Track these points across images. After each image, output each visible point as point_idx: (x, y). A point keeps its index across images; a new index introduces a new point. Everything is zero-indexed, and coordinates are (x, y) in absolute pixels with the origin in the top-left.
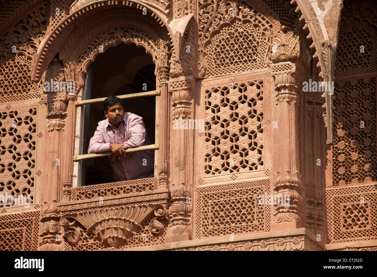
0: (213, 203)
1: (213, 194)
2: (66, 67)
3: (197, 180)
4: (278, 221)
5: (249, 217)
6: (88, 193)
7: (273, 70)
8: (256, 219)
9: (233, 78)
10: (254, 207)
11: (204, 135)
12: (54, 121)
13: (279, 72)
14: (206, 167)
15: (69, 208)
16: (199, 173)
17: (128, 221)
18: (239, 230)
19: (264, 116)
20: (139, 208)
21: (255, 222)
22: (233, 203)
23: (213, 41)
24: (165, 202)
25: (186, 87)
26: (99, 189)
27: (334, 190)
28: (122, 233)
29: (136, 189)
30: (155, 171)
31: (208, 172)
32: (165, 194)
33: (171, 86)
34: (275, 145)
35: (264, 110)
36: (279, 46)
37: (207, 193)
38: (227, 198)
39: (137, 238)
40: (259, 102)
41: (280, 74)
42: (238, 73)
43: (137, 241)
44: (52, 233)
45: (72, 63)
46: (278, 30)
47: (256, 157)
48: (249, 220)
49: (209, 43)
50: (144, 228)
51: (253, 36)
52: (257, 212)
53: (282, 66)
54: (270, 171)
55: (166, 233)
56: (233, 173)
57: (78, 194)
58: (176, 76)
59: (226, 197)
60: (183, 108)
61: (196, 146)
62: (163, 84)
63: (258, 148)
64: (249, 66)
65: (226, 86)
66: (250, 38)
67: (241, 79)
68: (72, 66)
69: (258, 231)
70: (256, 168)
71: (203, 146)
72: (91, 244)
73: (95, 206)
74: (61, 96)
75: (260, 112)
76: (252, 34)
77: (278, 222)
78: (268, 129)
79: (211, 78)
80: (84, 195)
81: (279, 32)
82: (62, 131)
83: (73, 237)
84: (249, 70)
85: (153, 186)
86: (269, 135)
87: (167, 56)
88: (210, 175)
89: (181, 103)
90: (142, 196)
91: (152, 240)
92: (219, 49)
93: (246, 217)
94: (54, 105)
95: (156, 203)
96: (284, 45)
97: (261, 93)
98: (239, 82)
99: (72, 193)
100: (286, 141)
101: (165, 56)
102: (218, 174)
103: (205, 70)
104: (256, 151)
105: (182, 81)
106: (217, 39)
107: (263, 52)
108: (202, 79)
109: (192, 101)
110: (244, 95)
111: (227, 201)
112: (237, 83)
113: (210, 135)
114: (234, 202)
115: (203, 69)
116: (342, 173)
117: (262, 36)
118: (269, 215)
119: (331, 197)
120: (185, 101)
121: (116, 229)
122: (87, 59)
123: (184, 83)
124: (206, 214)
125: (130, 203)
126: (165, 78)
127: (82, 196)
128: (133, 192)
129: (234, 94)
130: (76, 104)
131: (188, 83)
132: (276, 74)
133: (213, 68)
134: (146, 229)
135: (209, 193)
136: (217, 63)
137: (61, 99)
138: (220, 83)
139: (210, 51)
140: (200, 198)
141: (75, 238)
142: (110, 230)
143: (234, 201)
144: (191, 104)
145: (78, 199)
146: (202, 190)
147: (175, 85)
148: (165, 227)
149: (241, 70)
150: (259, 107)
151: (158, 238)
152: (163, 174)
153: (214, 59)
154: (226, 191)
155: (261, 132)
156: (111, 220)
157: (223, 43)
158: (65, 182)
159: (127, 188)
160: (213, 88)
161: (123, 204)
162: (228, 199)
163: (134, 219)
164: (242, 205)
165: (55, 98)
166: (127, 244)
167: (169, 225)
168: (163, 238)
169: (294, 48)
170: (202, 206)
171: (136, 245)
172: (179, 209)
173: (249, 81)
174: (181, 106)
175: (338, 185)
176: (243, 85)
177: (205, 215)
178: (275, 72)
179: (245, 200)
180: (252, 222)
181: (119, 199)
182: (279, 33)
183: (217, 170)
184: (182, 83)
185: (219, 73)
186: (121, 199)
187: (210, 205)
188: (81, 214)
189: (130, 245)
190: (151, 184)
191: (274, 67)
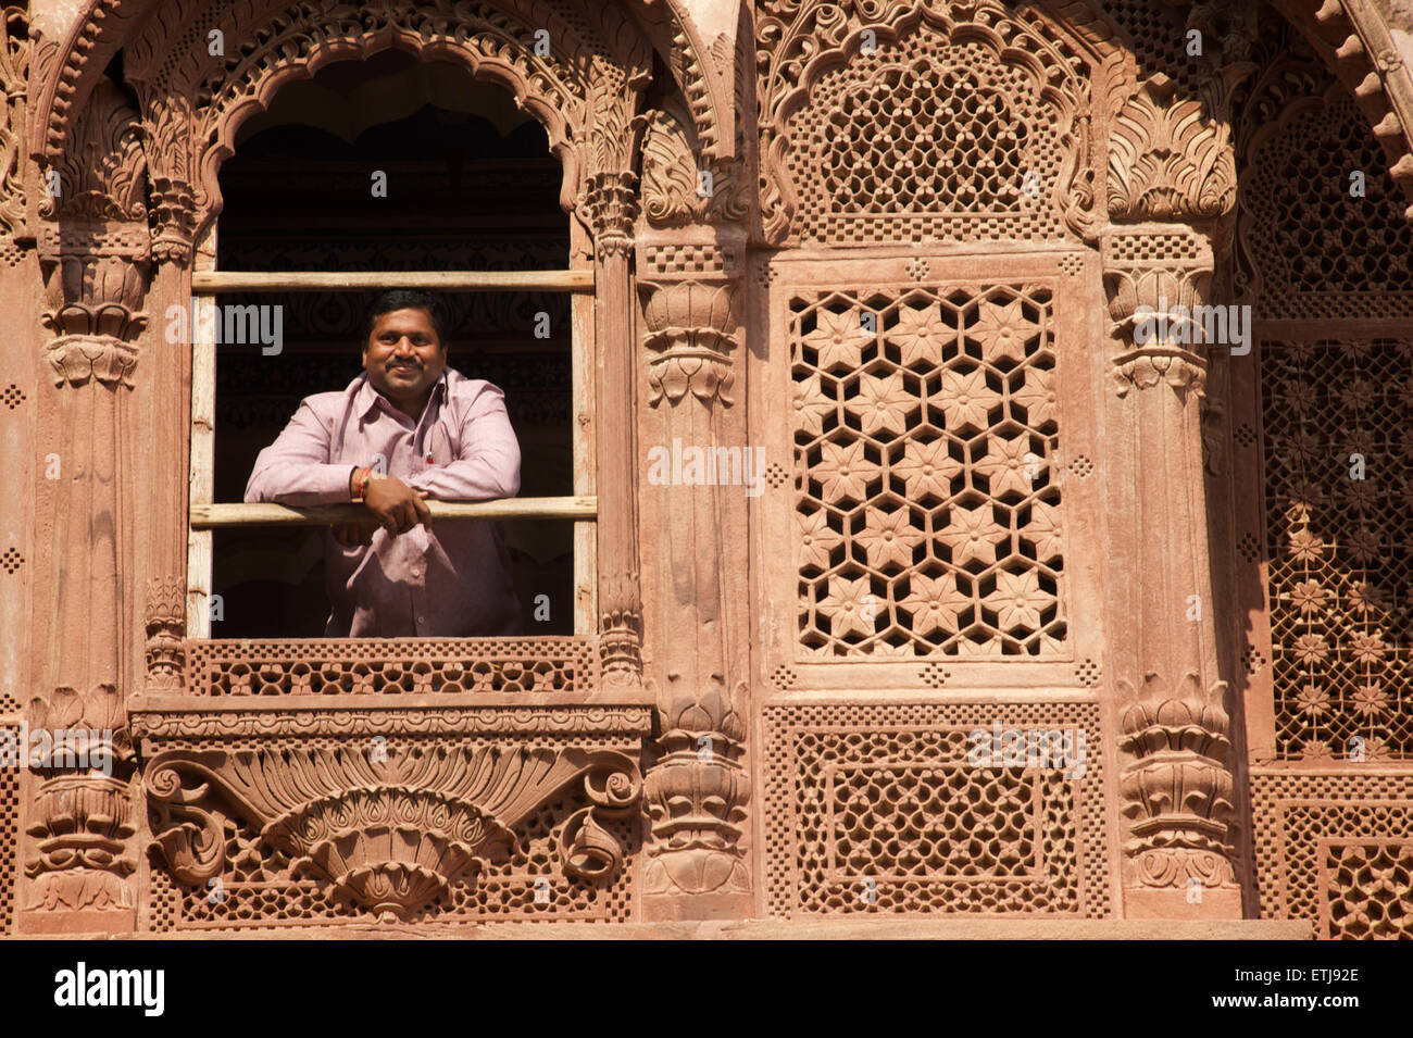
0: (842, 776)
1: (842, 736)
2: (154, 118)
3: (765, 671)
4: (1157, 877)
5: (1010, 849)
6: (265, 668)
7: (1116, 251)
8: (1039, 861)
9: (913, 263)
10: (1030, 810)
11: (790, 482)
12: (93, 344)
13: (1138, 262)
14: (804, 620)
15: (192, 725)
16: (776, 643)
17: (467, 808)
18: (967, 901)
19: (1063, 435)
20: (516, 761)
21: (1039, 874)
22: (935, 782)
23: (817, 95)
24: (637, 745)
25: (720, 274)
26: (318, 658)
27: (1284, 778)
28: (435, 858)
29: (490, 677)
30: (577, 612)
31: (814, 643)
32: (638, 713)
33: (652, 259)
34: (1119, 561)
35: (1059, 410)
36: (1145, 156)
37: (813, 727)
38: (907, 758)
39: (494, 888)
40: (1036, 378)
41: (1144, 270)
42: (938, 246)
43: (494, 899)
44: (95, 827)
45: (178, 102)
46: (1127, 91)
47: (1034, 604)
48: (1010, 862)
49: (800, 101)
50: (526, 848)
51: (999, 99)
52: (1044, 834)
53: (1153, 238)
54: (1100, 666)
55: (629, 880)
56: (930, 657)
57: (218, 669)
58: (676, 220)
59: (901, 753)
60: (706, 362)
61: (756, 527)
62: (616, 246)
63: (1040, 563)
64: (984, 220)
65: (884, 292)
66: (986, 105)
67: (951, 271)
68: (178, 117)
69: (1051, 910)
70: (1034, 649)
71: (788, 528)
72: (275, 892)
73: (310, 730)
74: (125, 239)
75: (1044, 419)
76: (992, 93)
77: (1158, 882)
78: (1084, 493)
79: (812, 248)
80: (246, 678)
81: (1134, 98)
82: (124, 389)
83: (196, 854)
84: (987, 239)
85: (570, 675)
86: (1090, 519)
87: (632, 134)
88: (827, 652)
89: (692, 338)
90: (533, 708)
91: (564, 902)
92: (843, 135)
93: (996, 849)
94: (93, 274)
95: (596, 746)
96: (1163, 155)
97: (1043, 339)
98: (943, 283)
99: (188, 663)
100: (1179, 551)
101: (626, 129)
102: (863, 656)
103: (789, 212)
104: (1029, 580)
105: (699, 247)
106: (835, 93)
107: (1049, 171)
108: (775, 249)
109: (739, 337)
110: (967, 339)
111: (908, 772)
112: (933, 283)
113: (816, 488)
114: (940, 782)
115: (779, 209)
116: (1318, 711)
117: (1040, 104)
118: (1098, 852)
119: (1272, 805)
120: (711, 330)
121: (410, 837)
122: (241, 98)
123: (708, 257)
124: (812, 817)
125: (474, 736)
126: (621, 224)
127: (233, 678)
128: (477, 687)
129: (922, 330)
130: (196, 283)
131: (727, 256)
132: (1128, 270)
133: (823, 211)
134: (533, 851)
135: (824, 728)
136: (839, 191)
137: (129, 251)
138: (857, 275)
139: (806, 136)
140: (784, 749)
141: (205, 857)
142: (384, 838)
143: (940, 774)
144: (733, 346)
145: (215, 692)
146: (793, 714)
147: (670, 258)
148: (625, 854)
149: (948, 232)
150: (1036, 393)
151: (592, 897)
152: (623, 627)
153: (825, 173)
154: (900, 728)
155: (1053, 499)
156: (386, 799)
157: (862, 109)
158: (162, 610)
159: (447, 667)
160: (822, 295)
161: (440, 735)
162: (911, 764)
163: (490, 805)
164: (974, 795)
165: (98, 245)
166: (449, 909)
167: (647, 847)
168: (615, 896)
169: (1212, 171)
170: (792, 780)
171: (488, 914)
172: (703, 784)
173: (989, 281)
174: (692, 350)
175: (1300, 758)
176: (960, 297)
177: (805, 822)
178: (1124, 262)
179: (989, 775)
180: (1021, 872)
181: (425, 710)
182: (1132, 103)
183: (853, 637)
184: (699, 254)
185: (850, 232)
186: (434, 714)
187: (830, 781)
188: (245, 759)
189: (462, 912)
190: (559, 664)
191: (1116, 240)
